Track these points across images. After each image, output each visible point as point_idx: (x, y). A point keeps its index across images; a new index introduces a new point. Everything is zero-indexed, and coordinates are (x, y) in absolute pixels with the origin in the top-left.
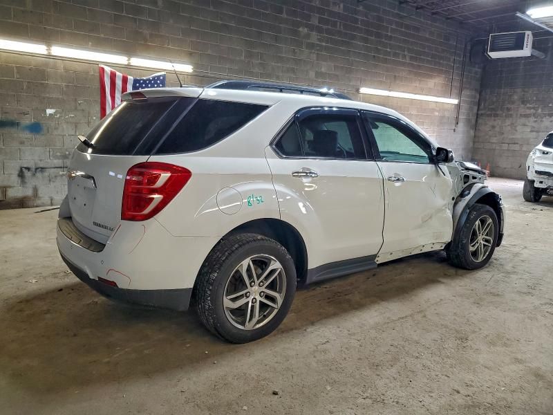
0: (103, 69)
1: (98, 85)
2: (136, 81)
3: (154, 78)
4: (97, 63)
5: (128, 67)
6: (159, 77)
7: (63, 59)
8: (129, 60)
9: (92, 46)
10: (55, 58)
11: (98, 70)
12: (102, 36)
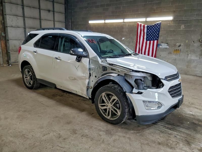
0: (138, 24)
1: (136, 30)
2: (147, 27)
3: (155, 25)
4: (136, 22)
5: (146, 22)
6: (158, 24)
7: (128, 22)
8: (146, 19)
9: (136, 17)
10: (126, 22)
11: (137, 25)
12: (140, 12)
